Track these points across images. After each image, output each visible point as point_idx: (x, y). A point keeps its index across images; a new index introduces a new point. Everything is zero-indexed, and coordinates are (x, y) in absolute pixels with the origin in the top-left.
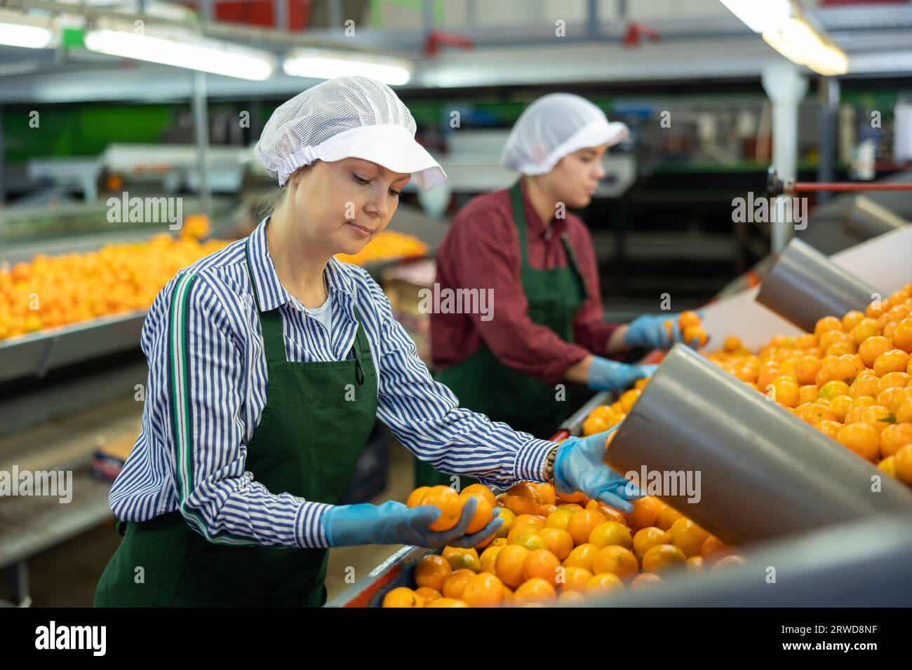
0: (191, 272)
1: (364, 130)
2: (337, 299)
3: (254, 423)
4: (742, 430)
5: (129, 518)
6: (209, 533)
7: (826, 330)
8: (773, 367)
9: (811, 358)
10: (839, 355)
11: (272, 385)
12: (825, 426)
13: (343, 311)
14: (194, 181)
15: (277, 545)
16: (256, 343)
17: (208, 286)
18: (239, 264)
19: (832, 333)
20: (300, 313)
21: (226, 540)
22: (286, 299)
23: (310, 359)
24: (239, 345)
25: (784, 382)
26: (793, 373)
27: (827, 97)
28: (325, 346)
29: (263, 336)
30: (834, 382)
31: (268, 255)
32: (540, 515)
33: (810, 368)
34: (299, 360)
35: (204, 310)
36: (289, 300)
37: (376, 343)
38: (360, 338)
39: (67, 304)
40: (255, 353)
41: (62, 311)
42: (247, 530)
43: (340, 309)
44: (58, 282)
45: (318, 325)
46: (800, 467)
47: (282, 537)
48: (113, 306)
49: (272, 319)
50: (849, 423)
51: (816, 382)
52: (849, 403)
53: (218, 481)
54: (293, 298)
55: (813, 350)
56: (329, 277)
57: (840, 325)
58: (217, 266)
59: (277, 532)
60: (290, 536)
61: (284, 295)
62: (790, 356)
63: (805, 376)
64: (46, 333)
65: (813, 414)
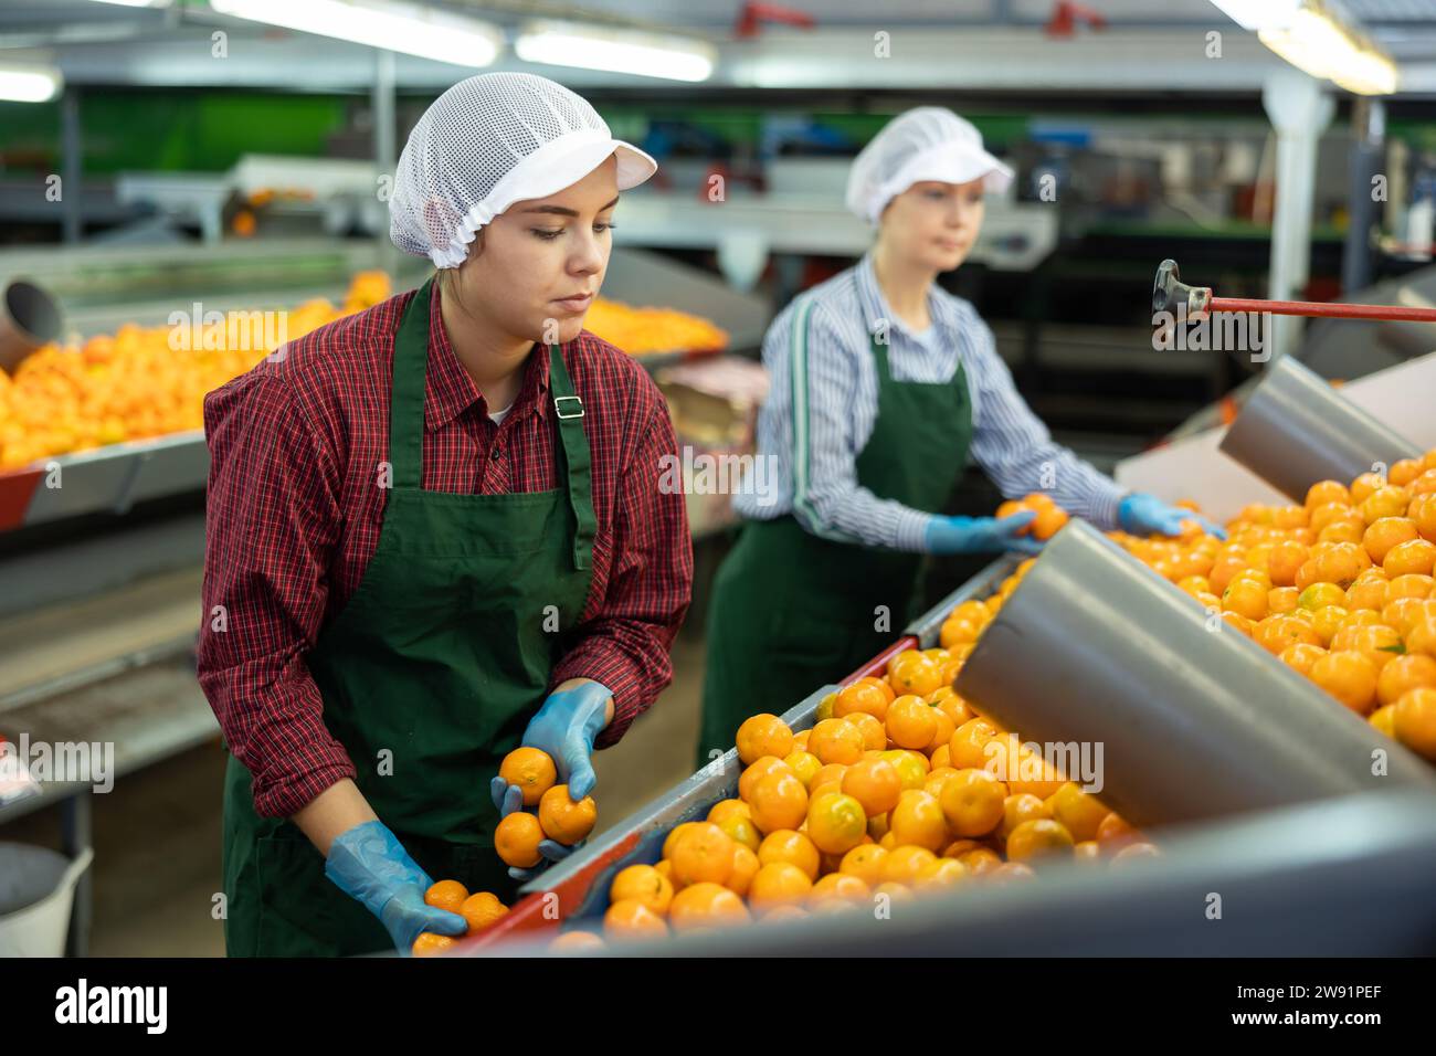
4: (1164, 655)
7: (1322, 501)
8: (1237, 554)
9: (1293, 545)
10: (1337, 541)
12: (1300, 653)
14: (371, 217)
19: (1332, 506)
25: (1246, 581)
26: (1265, 566)
30: (1321, 585)
33: (1291, 559)
39: (166, 403)
41: (158, 414)
44: (153, 368)
46: (1246, 714)
50: (1337, 650)
51: (1296, 582)
52: (1342, 617)
55: (1299, 532)
57: (1345, 494)
62: (1265, 539)
63: (1283, 572)
64: (131, 447)
65: (1284, 632)
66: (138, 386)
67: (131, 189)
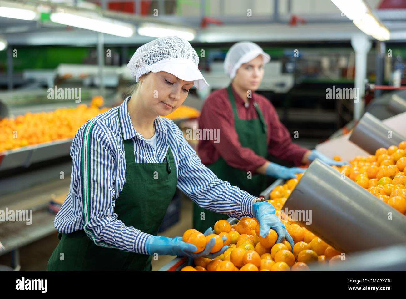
0: (93, 122)
1: (172, 60)
2: (159, 135)
3: (120, 190)
4: (346, 198)
5: (63, 232)
6: (96, 241)
7: (380, 154)
8: (356, 170)
9: (374, 167)
10: (387, 166)
11: (128, 173)
12: (382, 197)
13: (162, 140)
14: (97, 81)
15: (125, 250)
16: (121, 154)
17: (100, 128)
18: (115, 118)
19: (383, 155)
20: (142, 141)
21: (103, 245)
22: (135, 134)
23: (146, 162)
24: (114, 155)
25: (362, 177)
26: (365, 173)
27: (380, 51)
28: (153, 156)
29: (125, 151)
30: (385, 178)
31: (128, 114)
32: (251, 234)
33: (374, 171)
34: (141, 162)
35: (98, 139)
36: (137, 135)
37: (176, 155)
38: (169, 152)
39: (40, 135)
40: (121, 158)
41: (38, 137)
42: (113, 241)
43: (161, 139)
44: (36, 125)
45: (150, 146)
46: (371, 216)
47: (128, 247)
48: (60, 136)
49: (129, 143)
50: (393, 196)
51: (377, 177)
52: (392, 187)
53: (102, 217)
54: (139, 134)
55: (374, 163)
56: (156, 124)
57: (387, 152)
58: (105, 119)
59: (126, 244)
60: (131, 247)
61: (135, 133)
62: (364, 165)
63: (372, 175)
64: (30, 147)
65: (376, 192)
66: (31, 130)
67: (28, 75)
